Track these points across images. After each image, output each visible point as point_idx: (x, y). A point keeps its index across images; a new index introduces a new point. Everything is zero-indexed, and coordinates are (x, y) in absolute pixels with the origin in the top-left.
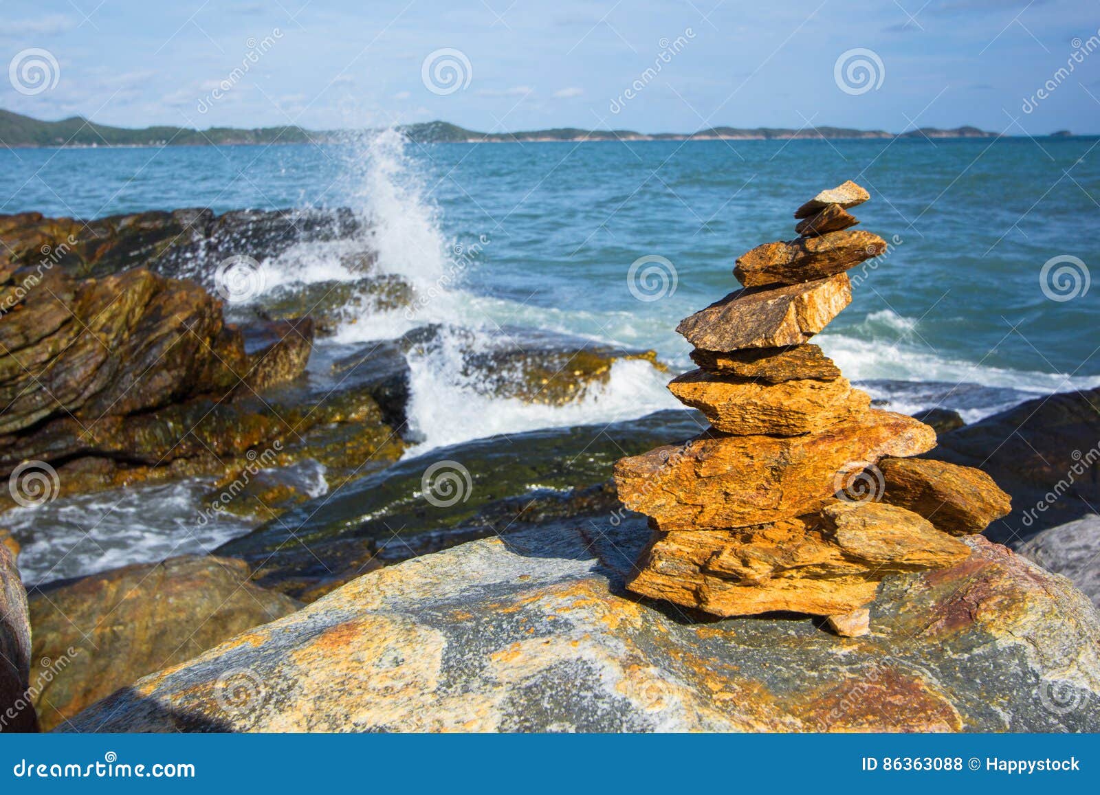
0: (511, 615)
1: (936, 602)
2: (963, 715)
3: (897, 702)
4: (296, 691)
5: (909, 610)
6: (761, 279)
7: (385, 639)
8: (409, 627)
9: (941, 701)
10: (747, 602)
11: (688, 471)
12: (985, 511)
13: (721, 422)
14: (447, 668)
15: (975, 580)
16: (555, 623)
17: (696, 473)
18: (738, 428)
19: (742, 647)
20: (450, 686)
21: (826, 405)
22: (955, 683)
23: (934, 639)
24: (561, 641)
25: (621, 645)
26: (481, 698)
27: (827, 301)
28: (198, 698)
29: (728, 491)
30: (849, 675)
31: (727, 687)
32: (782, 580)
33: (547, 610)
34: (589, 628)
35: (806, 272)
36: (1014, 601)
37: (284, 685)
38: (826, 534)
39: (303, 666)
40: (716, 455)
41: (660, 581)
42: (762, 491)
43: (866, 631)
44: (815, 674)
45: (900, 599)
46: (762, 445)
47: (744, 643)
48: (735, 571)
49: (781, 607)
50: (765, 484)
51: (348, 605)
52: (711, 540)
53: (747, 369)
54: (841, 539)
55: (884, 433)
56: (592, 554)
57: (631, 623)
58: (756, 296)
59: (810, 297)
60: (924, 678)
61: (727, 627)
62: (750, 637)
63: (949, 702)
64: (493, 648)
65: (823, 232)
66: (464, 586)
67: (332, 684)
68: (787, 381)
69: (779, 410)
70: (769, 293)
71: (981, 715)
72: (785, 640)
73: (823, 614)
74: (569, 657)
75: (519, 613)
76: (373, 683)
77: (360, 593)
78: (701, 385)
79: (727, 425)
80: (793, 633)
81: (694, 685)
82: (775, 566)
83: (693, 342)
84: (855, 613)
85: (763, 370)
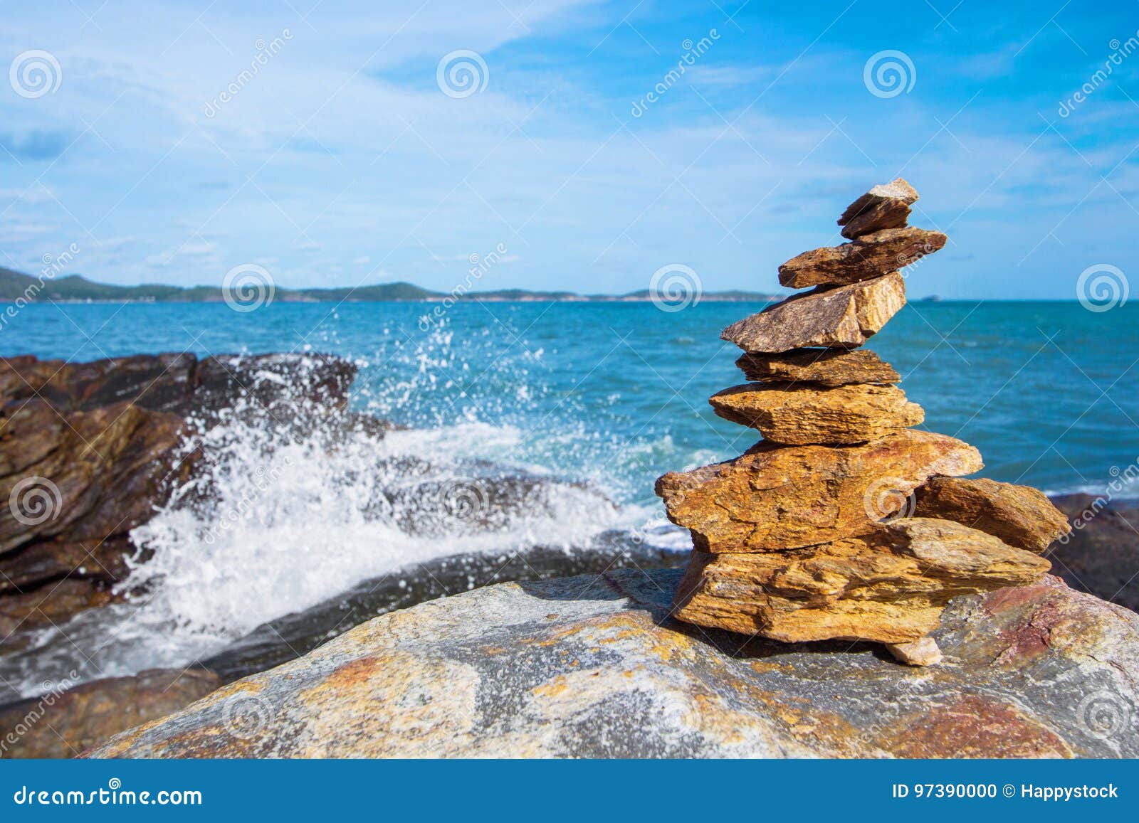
0: (550, 649)
1: (1002, 629)
2: (1070, 744)
3: (995, 731)
4: (304, 736)
5: (975, 639)
7: (409, 675)
8: (435, 661)
9: (1043, 729)
10: (813, 626)
11: (742, 483)
12: (1045, 531)
13: (776, 430)
14: (483, 707)
15: (1038, 606)
16: (600, 655)
17: (751, 485)
18: (793, 437)
19: (805, 680)
20: (487, 726)
21: (890, 410)
22: (1049, 711)
23: (1010, 666)
24: (612, 672)
25: (681, 674)
26: (526, 738)
27: (885, 299)
28: (185, 747)
29: (783, 507)
30: (932, 704)
31: (803, 720)
32: (850, 601)
33: (590, 642)
34: (642, 659)
35: (861, 269)
36: (1087, 625)
37: (291, 730)
38: (896, 548)
39: (313, 707)
40: (773, 463)
41: (716, 605)
42: (818, 508)
43: (938, 660)
44: (894, 705)
45: (962, 628)
46: (821, 454)
47: (806, 676)
48: (806, 587)
49: (848, 632)
50: (821, 500)
51: (357, 649)
52: (768, 560)
53: (802, 373)
54: (917, 550)
55: (934, 451)
56: (621, 595)
57: (684, 655)
58: (807, 299)
59: (871, 292)
60: (1016, 706)
61: (783, 661)
62: (812, 670)
63: (1050, 729)
64: (533, 683)
65: (875, 229)
66: (486, 627)
67: (347, 727)
68: (844, 385)
69: (840, 414)
70: (823, 295)
71: (1088, 744)
72: (850, 672)
73: (890, 641)
74: (623, 689)
75: (559, 646)
76: (396, 725)
77: (370, 636)
78: (750, 395)
79: (782, 434)
80: (857, 665)
81: (768, 717)
82: (850, 579)
83: (742, 346)
84: (923, 641)
85: (819, 373)
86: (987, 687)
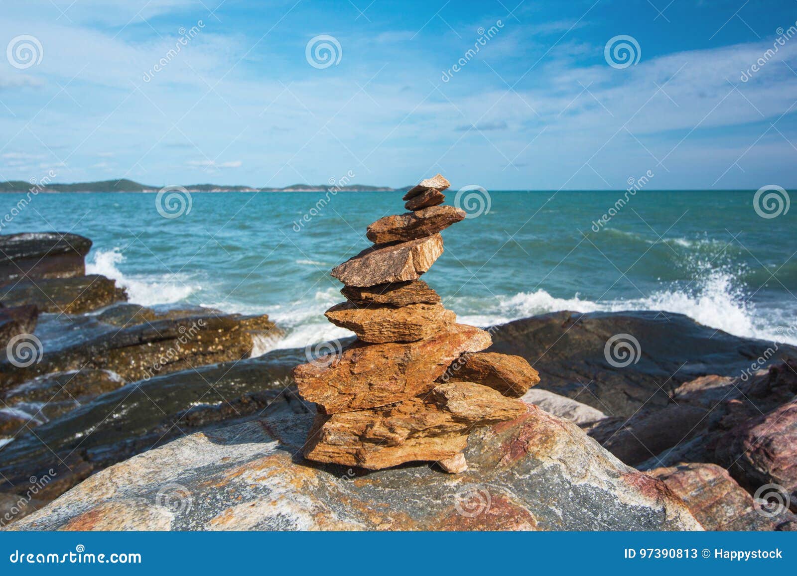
0: (222, 488)
1: (502, 443)
2: (536, 515)
3: (495, 513)
5: (487, 451)
6: (388, 238)
7: (123, 521)
8: (142, 508)
9: (521, 508)
10: (391, 458)
11: (346, 370)
12: (526, 382)
13: (366, 335)
15: (522, 427)
16: (256, 490)
17: (351, 371)
18: (377, 339)
19: (387, 490)
21: (434, 320)
22: (525, 495)
23: (506, 467)
24: (264, 503)
25: (308, 500)
27: (430, 251)
29: (372, 382)
31: (384, 520)
32: (413, 440)
33: (250, 481)
34: (283, 490)
35: (416, 232)
36: (548, 437)
38: (439, 405)
40: (364, 357)
41: (331, 450)
42: (393, 381)
43: (465, 468)
44: (439, 502)
45: (480, 444)
46: (394, 349)
47: (388, 486)
48: (384, 436)
49: (412, 458)
50: (395, 376)
51: (86, 497)
52: (363, 418)
53: (381, 298)
54: (451, 407)
55: (463, 337)
56: (273, 437)
57: (311, 483)
58: (384, 250)
59: (422, 248)
60: (508, 494)
61: (374, 477)
62: (392, 482)
63: (525, 508)
64: (211, 515)
65: (424, 207)
66: (180, 471)
68: (407, 305)
69: (405, 324)
70: (393, 248)
71: (545, 513)
72: (414, 481)
73: (438, 460)
74: (271, 514)
75: (229, 486)
77: (96, 486)
78: (349, 311)
79: (370, 337)
80: (418, 475)
81: (363, 522)
82: (411, 430)
83: (344, 282)
84: (457, 457)
85: (392, 298)
86: (492, 483)
